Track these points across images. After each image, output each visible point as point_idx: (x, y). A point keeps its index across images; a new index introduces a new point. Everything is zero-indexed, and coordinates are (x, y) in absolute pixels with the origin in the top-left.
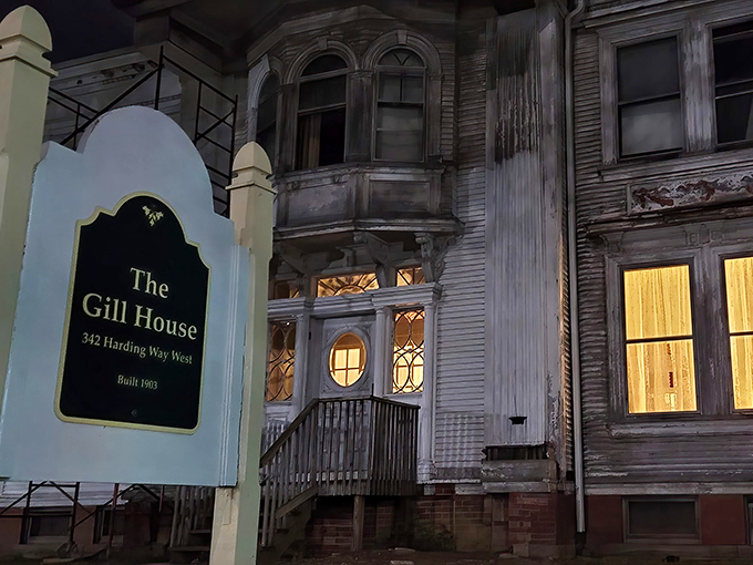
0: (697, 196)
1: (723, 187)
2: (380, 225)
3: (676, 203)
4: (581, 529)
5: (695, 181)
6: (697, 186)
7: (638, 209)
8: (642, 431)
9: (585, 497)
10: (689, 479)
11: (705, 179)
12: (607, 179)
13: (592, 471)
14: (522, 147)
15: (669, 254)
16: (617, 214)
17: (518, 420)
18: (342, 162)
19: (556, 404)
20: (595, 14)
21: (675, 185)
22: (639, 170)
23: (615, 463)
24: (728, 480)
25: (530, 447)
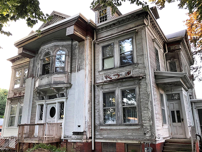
0: (117, 77)
1: (121, 75)
2: (55, 86)
3: (113, 79)
4: (93, 149)
5: (116, 74)
6: (117, 75)
7: (106, 80)
8: (105, 128)
9: (95, 142)
10: (114, 139)
11: (118, 73)
12: (100, 74)
13: (97, 136)
14: (82, 69)
15: (111, 89)
16: (102, 81)
17: (79, 126)
18: (49, 73)
19: (87, 123)
20: (98, 40)
21: (112, 75)
22: (106, 72)
23: (101, 135)
24: (121, 139)
25: (81, 132)
